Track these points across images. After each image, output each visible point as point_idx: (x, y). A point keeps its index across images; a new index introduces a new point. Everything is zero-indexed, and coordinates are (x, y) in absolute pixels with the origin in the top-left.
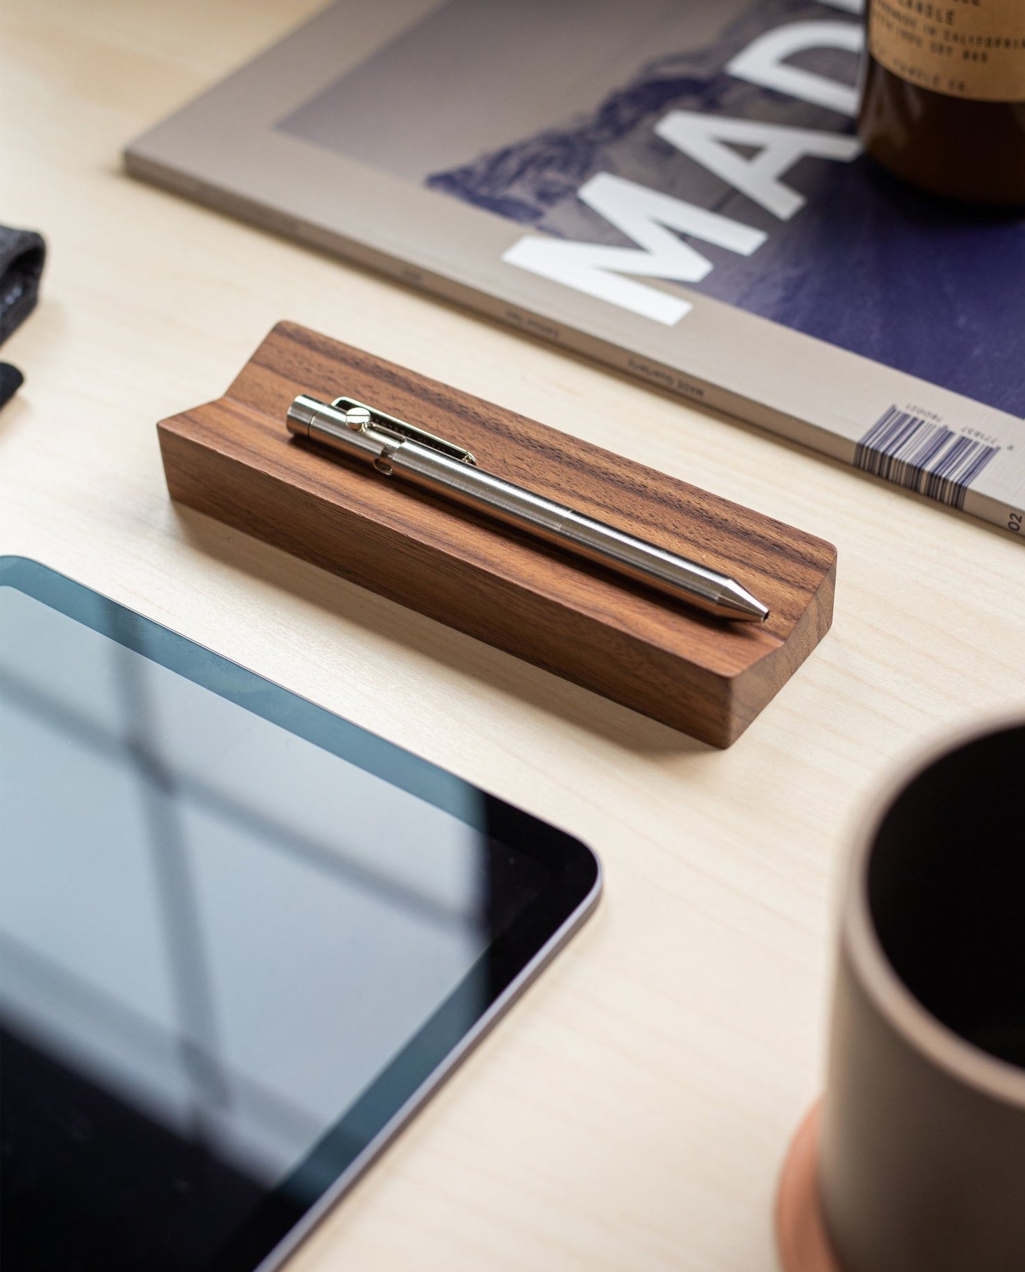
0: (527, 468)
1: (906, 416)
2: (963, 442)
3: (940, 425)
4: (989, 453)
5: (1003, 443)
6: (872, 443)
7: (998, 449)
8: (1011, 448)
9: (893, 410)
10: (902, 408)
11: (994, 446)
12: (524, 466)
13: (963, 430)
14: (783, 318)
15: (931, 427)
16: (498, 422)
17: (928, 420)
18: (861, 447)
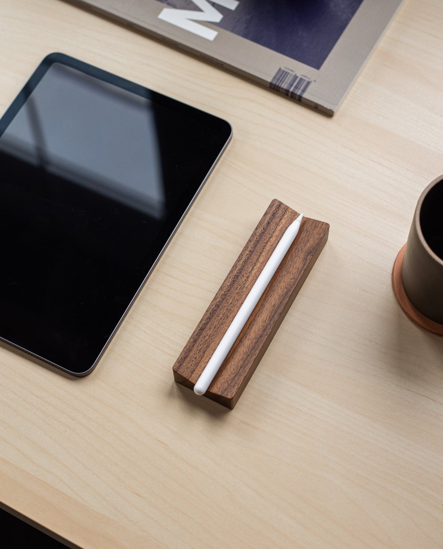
0: (241, 286)
1: (284, 71)
2: (301, 79)
3: (294, 74)
4: (309, 83)
5: (312, 80)
6: (274, 82)
7: (311, 82)
8: (315, 81)
9: (280, 69)
10: (283, 69)
11: (310, 81)
12: (239, 287)
13: (301, 75)
14: (245, 36)
15: (291, 75)
16: (223, 295)
17: (291, 72)
18: (271, 83)
